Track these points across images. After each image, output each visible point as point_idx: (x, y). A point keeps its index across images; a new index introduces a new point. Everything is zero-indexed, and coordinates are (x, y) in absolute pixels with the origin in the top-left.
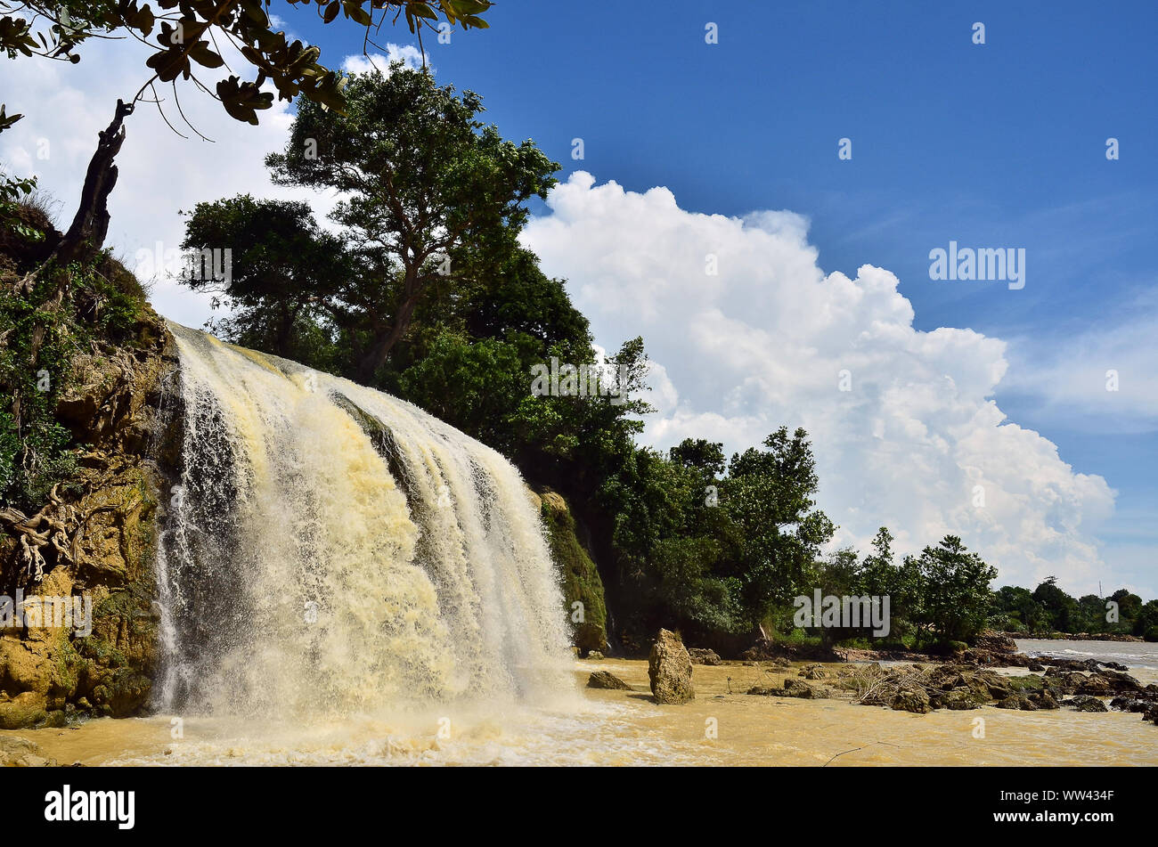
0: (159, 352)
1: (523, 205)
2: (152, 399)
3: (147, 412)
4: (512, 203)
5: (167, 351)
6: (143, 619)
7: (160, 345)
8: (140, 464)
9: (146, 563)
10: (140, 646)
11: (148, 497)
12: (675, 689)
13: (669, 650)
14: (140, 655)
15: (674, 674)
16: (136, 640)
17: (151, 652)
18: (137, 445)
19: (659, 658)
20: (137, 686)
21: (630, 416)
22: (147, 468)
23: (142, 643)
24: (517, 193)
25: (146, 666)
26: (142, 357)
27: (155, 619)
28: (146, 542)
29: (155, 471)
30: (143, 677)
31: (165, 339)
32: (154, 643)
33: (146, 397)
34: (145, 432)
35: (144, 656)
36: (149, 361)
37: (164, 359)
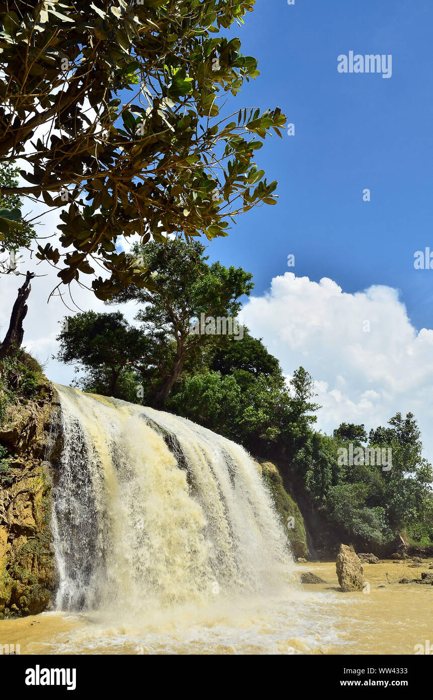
0: (50, 401)
1: (238, 301)
2: (47, 427)
3: (45, 434)
4: (232, 300)
5: (54, 400)
6: (46, 554)
7: (50, 397)
8: (42, 464)
9: (46, 522)
10: (44, 571)
11: (47, 483)
12: (354, 583)
13: (348, 558)
14: (44, 577)
15: (352, 573)
16: (42, 567)
17: (50, 574)
18: (40, 453)
19: (342, 563)
20: (43, 596)
21: (308, 413)
22: (46, 464)
23: (45, 570)
24: (234, 295)
25: (48, 584)
26: (41, 404)
27: (52, 555)
28: (46, 509)
29: (50, 467)
30: (46, 590)
31: (53, 393)
32: (52, 568)
33: (44, 426)
34: (44, 445)
35: (46, 577)
36: (45, 406)
37: (53, 404)
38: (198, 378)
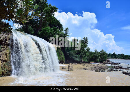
2: (9, 39)
3: (9, 41)
9: (10, 59)
10: (9, 69)
11: (10, 51)
12: (71, 70)
15: (71, 68)
18: (8, 45)
20: (9, 73)
22: (9, 47)
24: (53, 12)
25: (10, 71)
26: (8, 34)
27: (11, 65)
28: (10, 56)
32: (11, 68)
34: (9, 43)
37: (11, 34)
38: (45, 28)
